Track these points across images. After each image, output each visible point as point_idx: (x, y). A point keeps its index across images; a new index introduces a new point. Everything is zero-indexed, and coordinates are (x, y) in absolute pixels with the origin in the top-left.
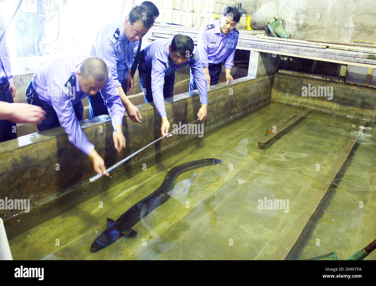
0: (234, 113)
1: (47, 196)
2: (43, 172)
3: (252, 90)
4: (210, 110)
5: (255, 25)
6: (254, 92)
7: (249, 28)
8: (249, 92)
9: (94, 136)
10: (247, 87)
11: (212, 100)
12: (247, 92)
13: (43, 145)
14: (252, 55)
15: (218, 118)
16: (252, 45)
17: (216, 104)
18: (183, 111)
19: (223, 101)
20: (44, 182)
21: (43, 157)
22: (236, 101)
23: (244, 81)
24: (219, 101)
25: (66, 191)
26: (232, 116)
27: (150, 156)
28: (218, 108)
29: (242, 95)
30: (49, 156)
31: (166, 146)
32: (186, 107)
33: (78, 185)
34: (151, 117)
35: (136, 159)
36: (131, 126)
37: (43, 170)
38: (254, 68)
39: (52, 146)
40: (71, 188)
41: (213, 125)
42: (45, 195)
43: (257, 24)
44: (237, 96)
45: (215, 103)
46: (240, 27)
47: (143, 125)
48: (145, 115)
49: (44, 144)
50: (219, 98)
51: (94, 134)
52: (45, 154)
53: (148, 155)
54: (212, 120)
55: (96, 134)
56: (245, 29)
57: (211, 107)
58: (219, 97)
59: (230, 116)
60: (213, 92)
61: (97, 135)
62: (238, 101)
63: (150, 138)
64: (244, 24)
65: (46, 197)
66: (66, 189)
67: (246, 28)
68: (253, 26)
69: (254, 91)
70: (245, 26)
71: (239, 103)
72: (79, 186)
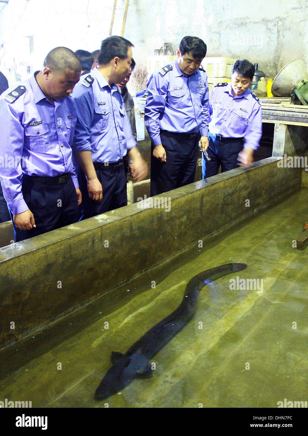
0: (258, 205)
1: (33, 326)
2: (27, 295)
3: (279, 173)
4: (231, 202)
5: (278, 91)
6: (281, 177)
7: (270, 95)
8: (276, 177)
9: (90, 244)
10: (273, 171)
11: (233, 189)
12: (273, 176)
13: (27, 260)
14: (277, 129)
15: (240, 212)
16: (276, 117)
17: (237, 194)
18: (198, 205)
19: (246, 190)
20: (29, 308)
21: (27, 275)
22: (261, 189)
23: (270, 162)
24: (241, 189)
25: (57, 318)
26: (257, 209)
27: (160, 265)
28: (240, 199)
29: (268, 181)
30: (36, 273)
31: (179, 251)
32: (202, 200)
33: (71, 310)
34: (160, 215)
35: (143, 271)
36: (136, 227)
37: (28, 293)
38: (280, 145)
39: (39, 259)
40: (63, 313)
41: (234, 221)
42: (30, 325)
43: (280, 89)
44: (261, 182)
45: (236, 192)
46: (257, 94)
47: (151, 226)
48: (152, 213)
49: (29, 258)
50: (240, 186)
51: (91, 242)
52: (30, 271)
53: (158, 265)
54: (232, 214)
55: (93, 242)
56: (265, 97)
57: (232, 198)
58: (241, 184)
59: (254, 209)
60: (233, 179)
61: (95, 242)
62: (263, 189)
63: (160, 242)
64: (263, 90)
65: (31, 328)
66: (57, 316)
67: (266, 95)
68: (274, 92)
69: (281, 175)
70: (265, 92)
71: (264, 191)
72: (73, 310)
